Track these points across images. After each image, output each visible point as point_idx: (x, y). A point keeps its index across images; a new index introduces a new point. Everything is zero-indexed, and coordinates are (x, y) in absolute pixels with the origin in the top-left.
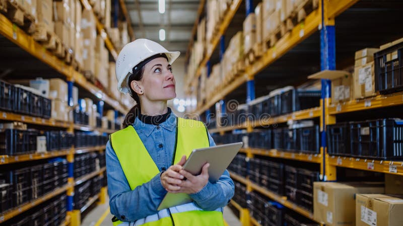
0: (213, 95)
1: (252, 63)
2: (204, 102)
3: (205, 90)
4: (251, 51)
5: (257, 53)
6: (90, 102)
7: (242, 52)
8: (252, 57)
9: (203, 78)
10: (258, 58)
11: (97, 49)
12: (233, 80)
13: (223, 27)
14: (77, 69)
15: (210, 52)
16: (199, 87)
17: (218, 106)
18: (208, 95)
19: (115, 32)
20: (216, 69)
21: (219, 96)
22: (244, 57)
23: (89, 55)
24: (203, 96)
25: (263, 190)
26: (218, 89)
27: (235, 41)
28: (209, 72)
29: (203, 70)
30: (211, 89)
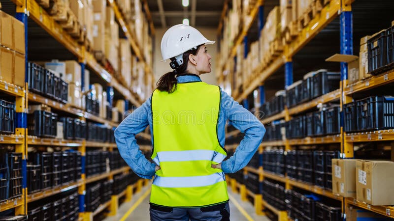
0: (251, 81)
1: (288, 43)
3: (241, 74)
4: (287, 29)
5: (293, 32)
6: (100, 88)
7: (278, 30)
8: (288, 36)
9: (239, 60)
10: (294, 38)
11: (107, 25)
12: (271, 62)
14: (88, 49)
16: (235, 70)
17: (256, 94)
18: (246, 80)
20: (254, 47)
21: (257, 82)
22: (281, 35)
23: (99, 31)
24: (239, 81)
25: (300, 185)
27: (272, 17)
28: (247, 51)
29: (239, 49)
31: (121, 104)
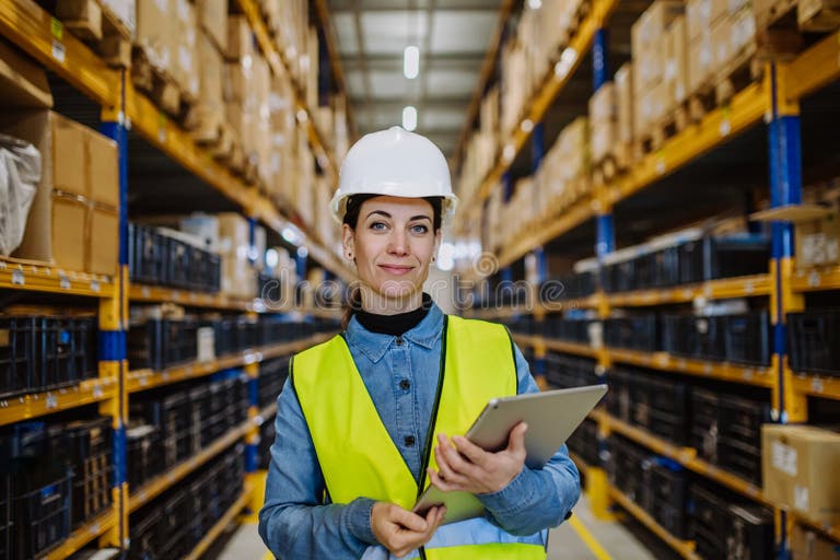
0: (518, 239)
1: (608, 182)
2: (498, 252)
3: (499, 229)
4: (609, 157)
5: (623, 162)
6: (284, 255)
7: (587, 159)
8: (609, 169)
9: (495, 206)
10: (622, 172)
11: (295, 152)
12: (564, 212)
13: (540, 107)
14: (263, 193)
15: (510, 153)
16: (484, 222)
17: (531, 262)
18: (506, 237)
19: (324, 117)
20: (525, 189)
21: (532, 242)
22: (592, 167)
23: (282, 164)
26: (529, 228)
27: (571, 137)
28: (509, 194)
29: (496, 189)
30: (513, 227)
31: (317, 279)
